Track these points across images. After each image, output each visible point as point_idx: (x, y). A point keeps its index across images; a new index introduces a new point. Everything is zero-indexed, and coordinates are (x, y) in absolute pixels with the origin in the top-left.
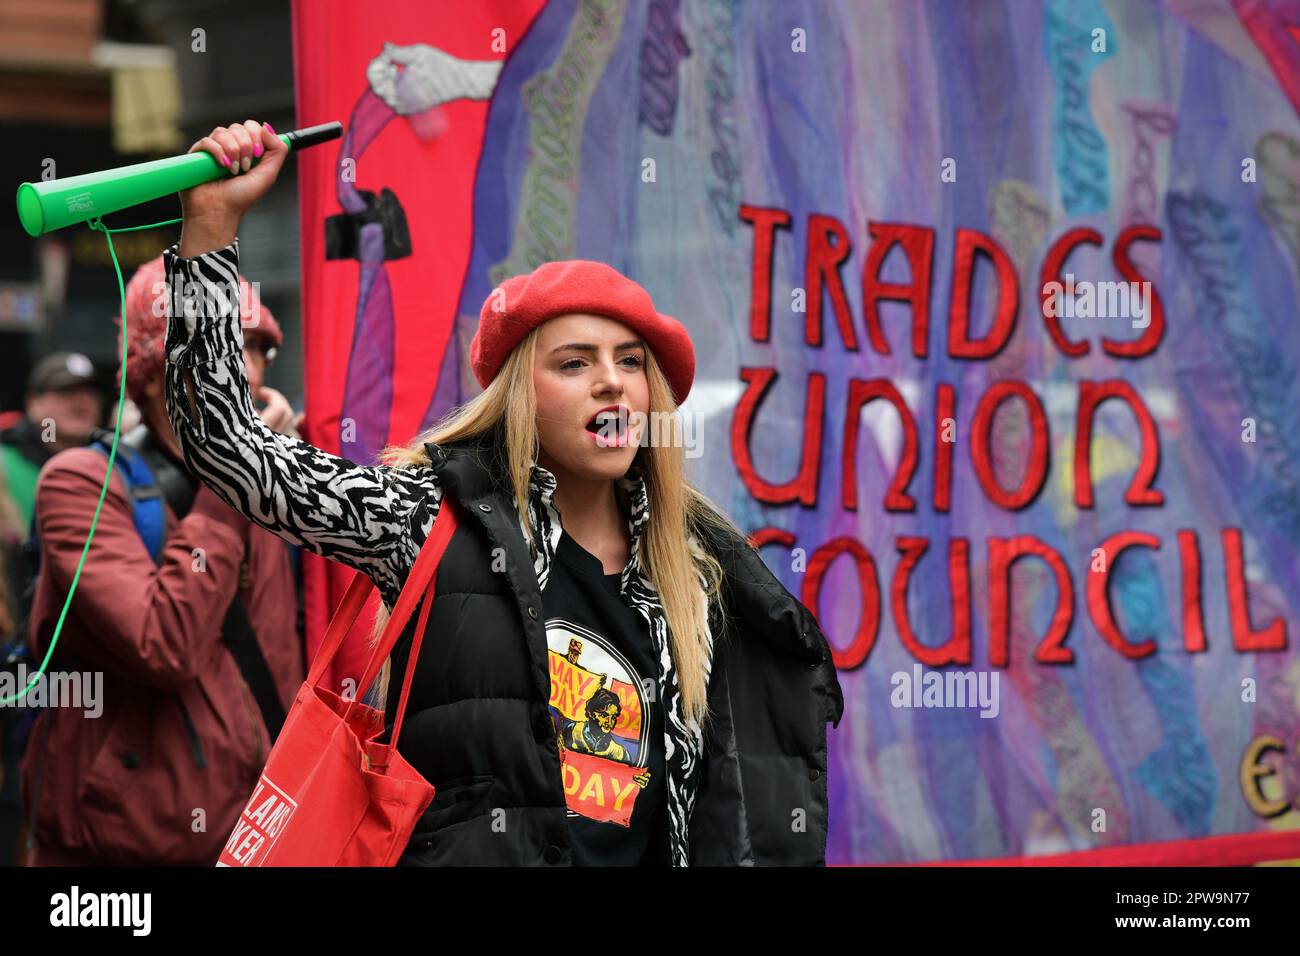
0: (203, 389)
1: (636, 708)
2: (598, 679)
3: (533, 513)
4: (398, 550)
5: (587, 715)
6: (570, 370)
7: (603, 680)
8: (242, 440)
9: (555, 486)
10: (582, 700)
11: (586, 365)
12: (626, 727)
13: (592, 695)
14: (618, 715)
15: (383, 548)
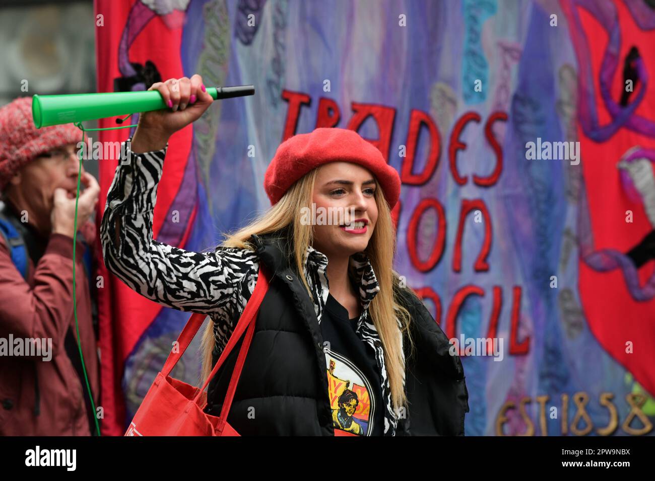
0: (126, 229)
1: (367, 401)
2: (344, 384)
3: (310, 279)
4: (231, 302)
5: (339, 405)
6: (336, 195)
7: (348, 385)
8: (141, 258)
9: (327, 263)
10: (336, 397)
11: (345, 193)
12: (362, 412)
13: (341, 394)
14: (357, 405)
15: (222, 302)
